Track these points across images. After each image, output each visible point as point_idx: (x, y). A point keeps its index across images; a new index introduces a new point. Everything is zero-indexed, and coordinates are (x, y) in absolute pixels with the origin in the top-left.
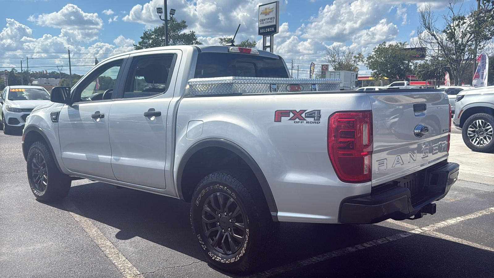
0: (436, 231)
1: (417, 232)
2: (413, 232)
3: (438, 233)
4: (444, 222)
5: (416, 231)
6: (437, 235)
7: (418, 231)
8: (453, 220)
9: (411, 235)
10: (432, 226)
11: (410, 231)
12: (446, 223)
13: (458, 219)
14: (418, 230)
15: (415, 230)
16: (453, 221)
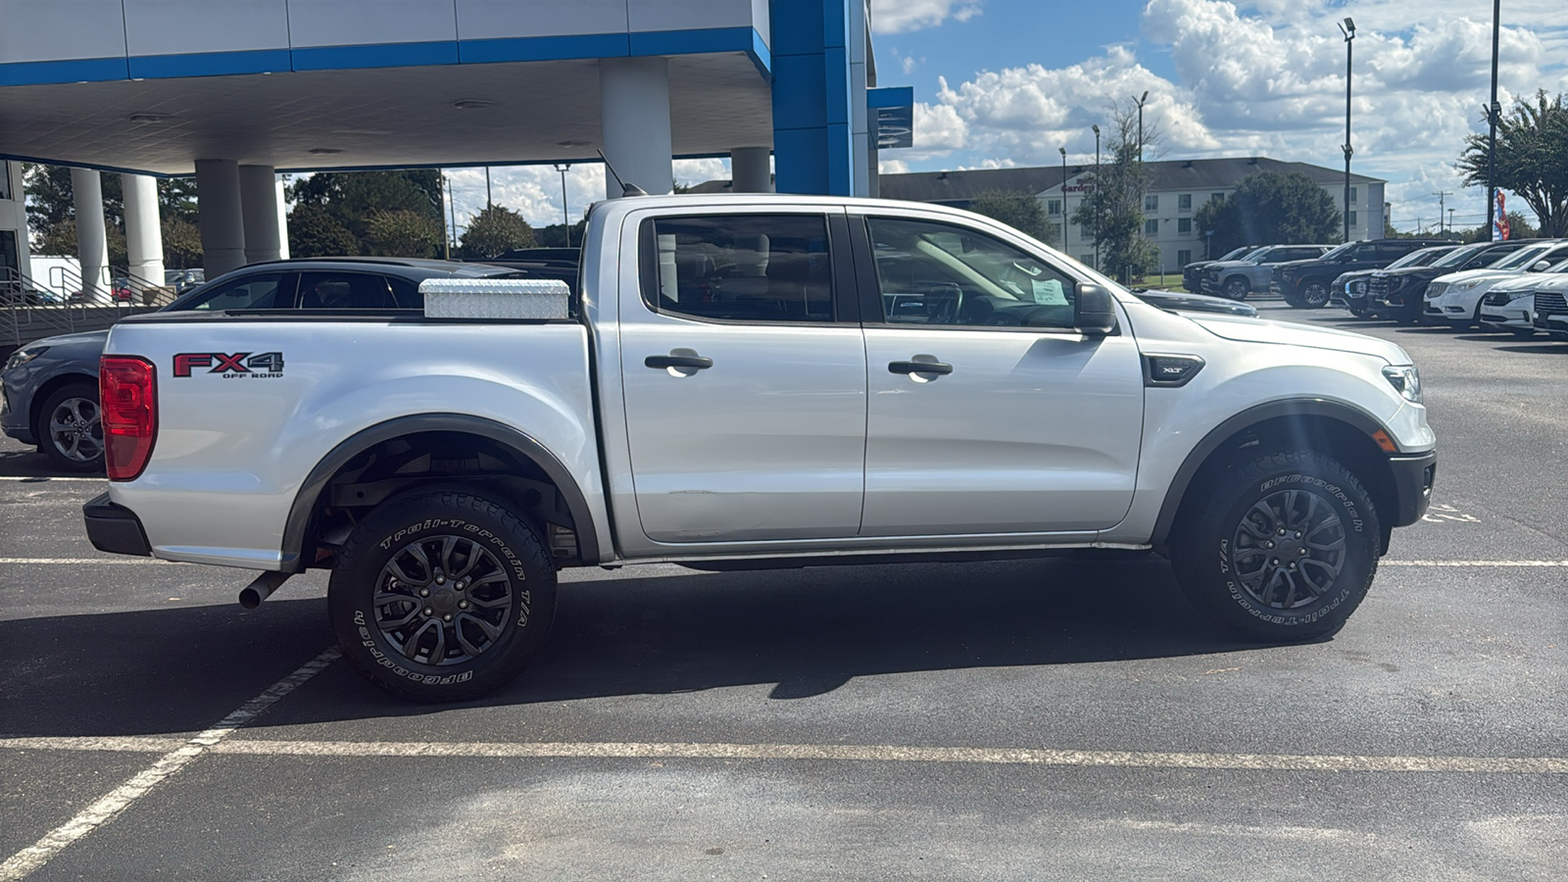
0: (156, 756)
1: (209, 733)
2: (221, 732)
3: (150, 748)
4: (135, 796)
5: (215, 737)
6: (150, 741)
7: (210, 737)
8: (105, 814)
9: (223, 722)
10: (173, 765)
11: (230, 730)
12: (128, 794)
13: (79, 826)
14: (210, 742)
15: (217, 740)
16: (103, 811)
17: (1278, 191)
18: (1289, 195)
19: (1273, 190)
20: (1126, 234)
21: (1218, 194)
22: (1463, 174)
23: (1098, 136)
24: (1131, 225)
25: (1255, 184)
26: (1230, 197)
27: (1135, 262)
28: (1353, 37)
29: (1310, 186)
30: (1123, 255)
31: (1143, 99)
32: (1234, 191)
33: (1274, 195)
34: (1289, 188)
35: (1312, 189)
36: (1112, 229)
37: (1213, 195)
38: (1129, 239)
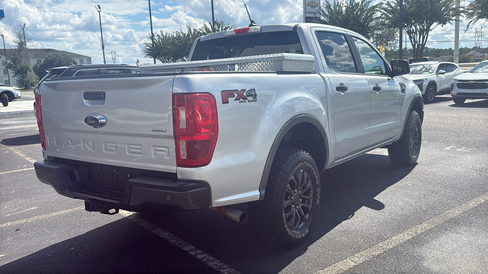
17: (60, 60)
18: (63, 61)
19: (58, 59)
20: (26, 72)
21: (39, 60)
22: (145, 54)
23: (3, 38)
24: (27, 69)
25: (52, 57)
26: (43, 61)
27: (31, 82)
28: (100, 11)
29: (70, 58)
30: (25, 79)
31: (24, 26)
32: (45, 60)
33: (59, 61)
34: (63, 59)
35: (70, 59)
36: (20, 70)
37: (37, 60)
38: (27, 74)
